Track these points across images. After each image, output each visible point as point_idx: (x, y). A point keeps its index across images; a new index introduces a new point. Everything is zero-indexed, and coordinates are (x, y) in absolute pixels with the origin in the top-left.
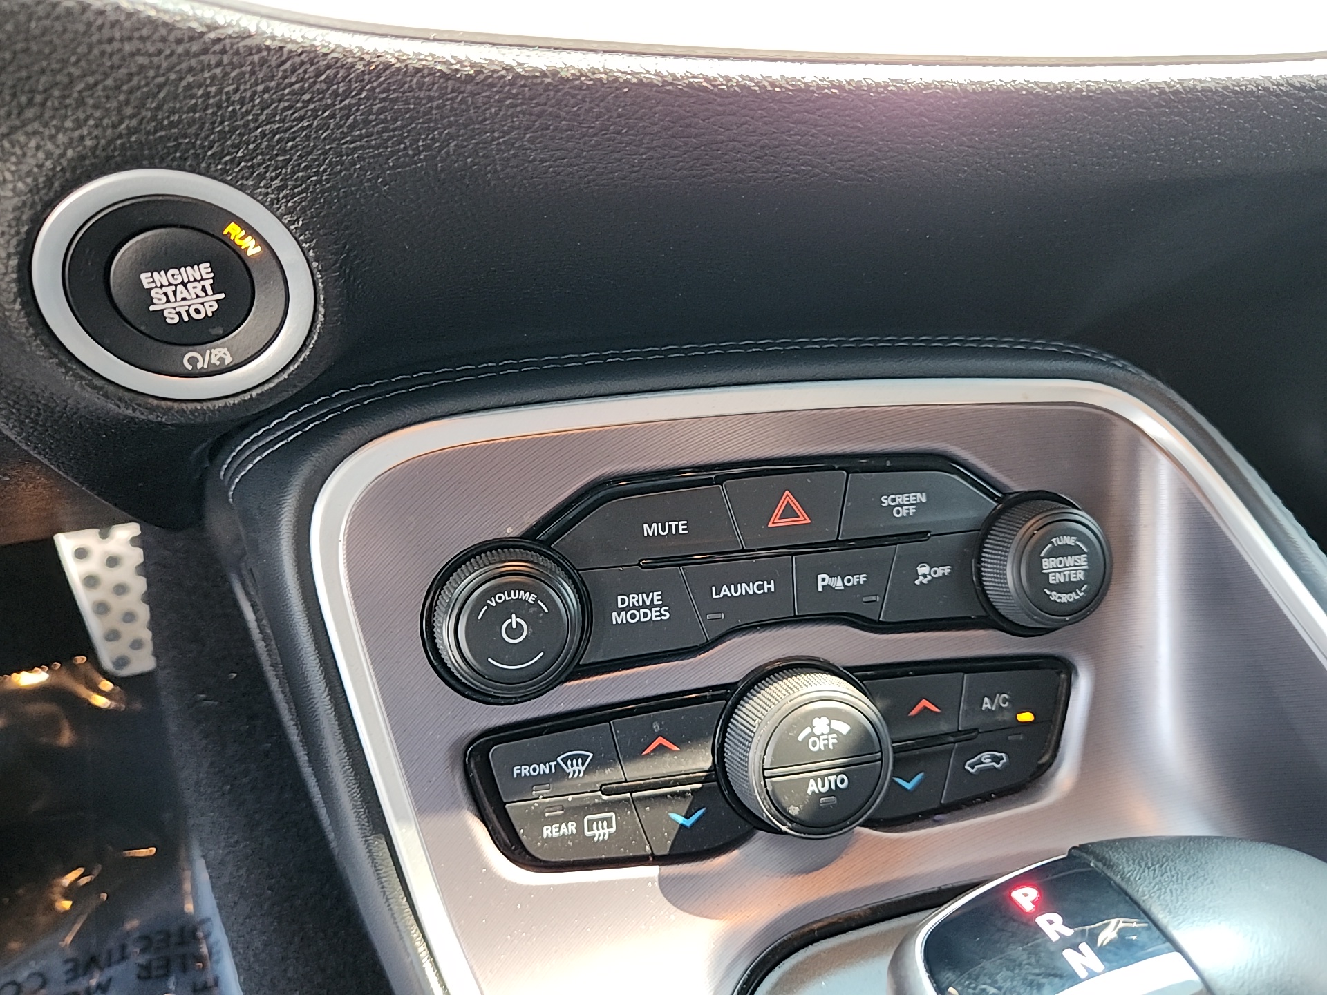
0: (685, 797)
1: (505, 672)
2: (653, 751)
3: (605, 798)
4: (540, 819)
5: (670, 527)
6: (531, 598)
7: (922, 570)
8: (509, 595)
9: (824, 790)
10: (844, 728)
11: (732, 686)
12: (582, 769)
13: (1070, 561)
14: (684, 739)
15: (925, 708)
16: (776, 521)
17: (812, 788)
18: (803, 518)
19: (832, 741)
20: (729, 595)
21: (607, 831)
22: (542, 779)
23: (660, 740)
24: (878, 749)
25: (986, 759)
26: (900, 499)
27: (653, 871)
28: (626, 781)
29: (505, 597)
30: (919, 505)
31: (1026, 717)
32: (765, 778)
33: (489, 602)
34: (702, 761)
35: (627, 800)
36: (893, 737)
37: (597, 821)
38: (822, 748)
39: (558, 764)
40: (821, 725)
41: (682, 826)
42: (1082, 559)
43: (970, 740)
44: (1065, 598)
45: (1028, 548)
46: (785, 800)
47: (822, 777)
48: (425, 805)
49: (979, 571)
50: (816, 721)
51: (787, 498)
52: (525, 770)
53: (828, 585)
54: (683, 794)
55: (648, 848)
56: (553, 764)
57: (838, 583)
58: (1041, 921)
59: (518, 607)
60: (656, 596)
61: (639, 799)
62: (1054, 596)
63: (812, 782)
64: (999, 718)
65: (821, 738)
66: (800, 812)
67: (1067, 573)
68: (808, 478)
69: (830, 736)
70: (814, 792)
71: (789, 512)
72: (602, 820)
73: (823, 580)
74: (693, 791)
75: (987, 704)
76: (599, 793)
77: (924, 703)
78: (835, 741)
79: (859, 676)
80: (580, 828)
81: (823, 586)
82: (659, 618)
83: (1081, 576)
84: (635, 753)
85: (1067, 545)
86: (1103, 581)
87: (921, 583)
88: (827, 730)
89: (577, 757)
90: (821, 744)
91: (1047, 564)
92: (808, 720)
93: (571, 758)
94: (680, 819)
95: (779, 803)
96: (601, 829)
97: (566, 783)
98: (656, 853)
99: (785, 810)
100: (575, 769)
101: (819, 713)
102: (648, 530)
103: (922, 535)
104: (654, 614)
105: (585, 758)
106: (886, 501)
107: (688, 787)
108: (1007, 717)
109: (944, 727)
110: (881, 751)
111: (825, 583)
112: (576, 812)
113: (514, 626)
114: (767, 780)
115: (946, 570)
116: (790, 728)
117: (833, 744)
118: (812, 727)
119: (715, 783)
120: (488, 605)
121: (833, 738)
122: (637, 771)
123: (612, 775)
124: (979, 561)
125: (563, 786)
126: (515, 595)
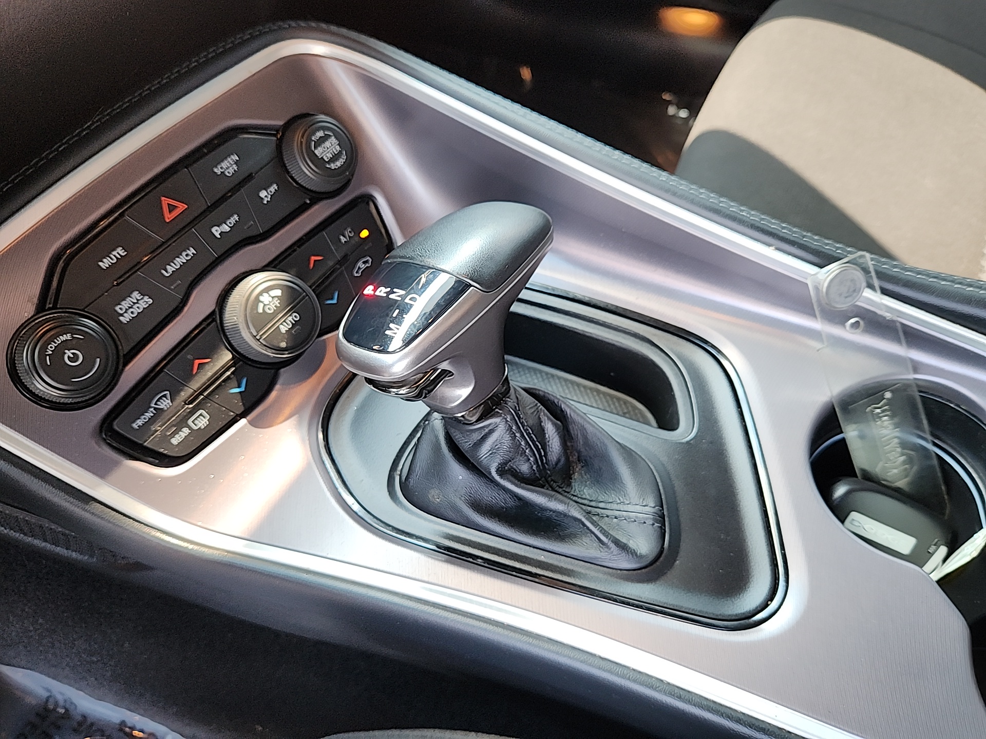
0: (231, 379)
1: (88, 380)
2: (198, 369)
3: (191, 406)
4: (166, 439)
5: (115, 256)
6: (68, 337)
7: (263, 194)
8: (55, 343)
9: (291, 326)
10: (278, 292)
11: (213, 313)
12: (169, 401)
13: (327, 144)
14: (209, 353)
15: (315, 261)
16: (168, 217)
17: (284, 329)
18: (182, 207)
19: (277, 302)
20: (175, 270)
21: (206, 420)
22: (152, 420)
23: (197, 362)
24: (303, 292)
25: (361, 265)
26: (224, 164)
27: (243, 421)
28: (196, 391)
29: (53, 345)
30: (236, 163)
31: (365, 233)
32: (258, 340)
33: (47, 353)
34: (226, 356)
35: (203, 399)
36: (309, 285)
37: (196, 419)
38: (275, 309)
39: (155, 409)
40: (265, 298)
41: (240, 392)
42: (333, 140)
43: (347, 261)
44: (339, 164)
45: (304, 151)
46: (275, 343)
47: (284, 321)
48: (102, 471)
49: (292, 178)
50: (261, 298)
51: (165, 201)
52: (140, 422)
53: (222, 232)
54: (228, 378)
55: (232, 414)
56: (152, 409)
57: (225, 228)
58: (377, 293)
59: (65, 345)
60: (136, 295)
61: (209, 394)
62: (333, 166)
63: (281, 327)
64: (353, 242)
65: (271, 304)
66: (287, 343)
67: (331, 151)
68: (168, 184)
69: (275, 301)
70: (286, 331)
71: (172, 208)
72: (198, 417)
73: (216, 231)
74: (232, 373)
75: (343, 239)
76: (187, 406)
77: (313, 258)
78: (279, 301)
79: (272, 266)
80: (190, 428)
81: (220, 234)
82: (148, 305)
83: (338, 148)
84: (189, 376)
85: (321, 137)
86: (351, 144)
87: (268, 201)
88: (271, 299)
89: (160, 398)
90: (273, 307)
91: (318, 152)
92: (257, 300)
93: (158, 400)
94: (237, 390)
95: (274, 346)
96: (201, 421)
97: (166, 413)
98: (238, 413)
99: (279, 347)
100: (165, 404)
101: (261, 294)
102: (105, 264)
103: (250, 177)
104: (143, 304)
105: (165, 396)
106: (218, 171)
107: (228, 373)
108: (357, 239)
109: (331, 263)
110: (304, 291)
111: (219, 232)
112: (182, 422)
113: (72, 356)
114: (261, 340)
115: (275, 186)
116: (252, 309)
117: (279, 303)
118: (262, 302)
119: (241, 363)
120: (49, 355)
121: (277, 301)
122: (196, 384)
123: (185, 394)
124: (288, 172)
125: (165, 416)
126: (58, 341)
